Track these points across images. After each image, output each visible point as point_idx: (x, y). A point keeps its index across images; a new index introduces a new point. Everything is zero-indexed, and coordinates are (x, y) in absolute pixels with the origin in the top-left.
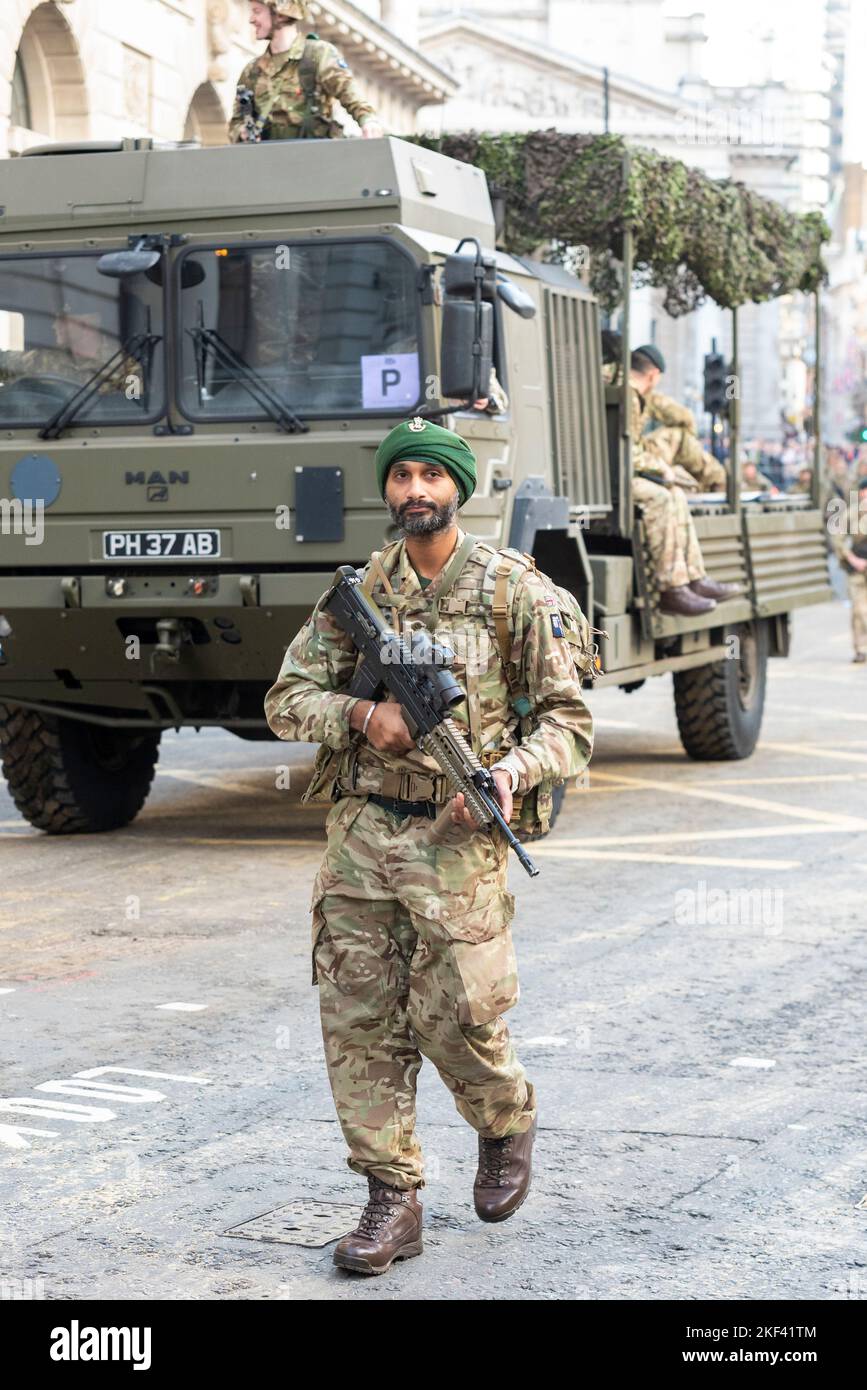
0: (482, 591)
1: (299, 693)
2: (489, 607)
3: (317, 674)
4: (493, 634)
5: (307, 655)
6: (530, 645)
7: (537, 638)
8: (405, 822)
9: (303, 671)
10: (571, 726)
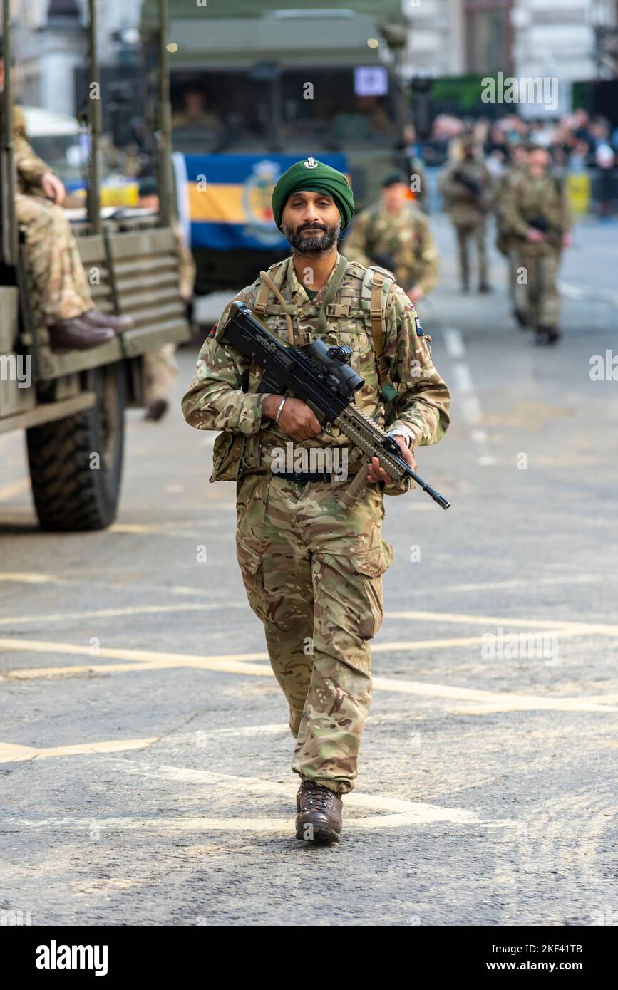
0: (360, 298)
1: (216, 392)
2: (367, 311)
3: (226, 377)
4: (370, 333)
5: (216, 361)
6: (403, 343)
7: (408, 336)
8: (307, 487)
9: (215, 375)
10: (438, 405)
